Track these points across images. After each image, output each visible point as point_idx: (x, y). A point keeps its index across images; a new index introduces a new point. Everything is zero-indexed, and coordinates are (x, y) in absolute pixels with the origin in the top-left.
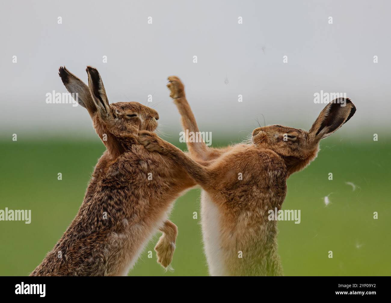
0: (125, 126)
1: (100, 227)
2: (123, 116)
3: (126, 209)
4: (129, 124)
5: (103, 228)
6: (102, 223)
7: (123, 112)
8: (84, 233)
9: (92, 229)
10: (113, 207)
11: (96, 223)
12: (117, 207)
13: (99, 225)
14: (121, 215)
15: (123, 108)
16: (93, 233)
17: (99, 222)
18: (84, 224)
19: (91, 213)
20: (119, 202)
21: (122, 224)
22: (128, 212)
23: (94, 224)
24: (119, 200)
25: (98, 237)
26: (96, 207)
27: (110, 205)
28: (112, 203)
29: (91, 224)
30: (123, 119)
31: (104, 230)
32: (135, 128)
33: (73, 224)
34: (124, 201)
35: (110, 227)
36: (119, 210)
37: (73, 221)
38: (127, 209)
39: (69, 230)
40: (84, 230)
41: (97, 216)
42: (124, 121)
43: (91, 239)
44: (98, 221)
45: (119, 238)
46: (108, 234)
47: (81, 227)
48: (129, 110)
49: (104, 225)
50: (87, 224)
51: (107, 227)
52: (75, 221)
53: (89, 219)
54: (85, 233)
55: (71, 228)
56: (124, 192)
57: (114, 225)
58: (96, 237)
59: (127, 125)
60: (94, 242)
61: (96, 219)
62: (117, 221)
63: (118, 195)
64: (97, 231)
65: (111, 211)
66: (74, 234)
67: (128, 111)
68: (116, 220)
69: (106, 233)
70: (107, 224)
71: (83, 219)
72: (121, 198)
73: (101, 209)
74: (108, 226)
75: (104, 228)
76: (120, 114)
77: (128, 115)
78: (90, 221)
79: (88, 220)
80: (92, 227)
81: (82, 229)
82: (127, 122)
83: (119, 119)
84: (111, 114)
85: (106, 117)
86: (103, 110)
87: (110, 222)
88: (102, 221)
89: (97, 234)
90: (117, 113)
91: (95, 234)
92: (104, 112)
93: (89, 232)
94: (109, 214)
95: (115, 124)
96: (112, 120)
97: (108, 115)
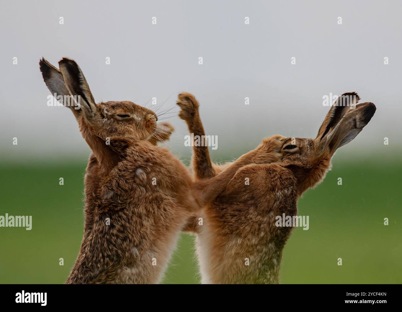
0: (115, 127)
1: (107, 264)
2: (112, 116)
3: (132, 236)
4: (121, 126)
5: (111, 264)
6: (109, 259)
7: (114, 111)
8: (90, 274)
9: (98, 268)
10: (117, 236)
11: (102, 260)
12: (121, 235)
13: (106, 262)
14: (127, 245)
15: (113, 107)
16: (101, 272)
17: (106, 258)
18: (88, 264)
19: (94, 250)
20: (122, 229)
21: (131, 255)
22: (135, 238)
23: (100, 261)
24: (122, 226)
25: (108, 277)
26: (98, 241)
27: (113, 234)
28: (115, 232)
29: (97, 263)
30: (112, 119)
31: (113, 266)
32: (128, 128)
33: (77, 264)
34: (127, 225)
35: (119, 262)
36: (124, 239)
37: (76, 262)
38: (134, 235)
39: (73, 273)
40: (90, 271)
41: (101, 250)
42: (114, 122)
44: (103, 257)
45: (132, 274)
46: (119, 271)
47: (86, 267)
48: (121, 110)
49: (112, 260)
50: (92, 263)
51: (115, 262)
52: (78, 261)
53: (93, 256)
54: (92, 274)
55: (74, 270)
56: (125, 214)
57: (123, 258)
58: (105, 277)
59: (117, 127)
61: (101, 255)
62: (125, 253)
63: (119, 221)
64: (105, 270)
65: (115, 242)
66: (79, 276)
68: (124, 251)
69: (116, 270)
70: (115, 258)
71: (86, 258)
72: (123, 222)
73: (104, 241)
74: (117, 261)
75: (113, 264)
76: (109, 114)
77: (118, 115)
78: (94, 259)
79: (92, 258)
80: (99, 265)
81: (88, 269)
82: (118, 124)
83: (108, 119)
84: (98, 114)
85: (91, 117)
86: (87, 109)
87: (118, 255)
88: (108, 256)
89: (106, 273)
90: (106, 112)
91: (103, 274)
92: (89, 111)
93: (97, 272)
94: (115, 246)
95: (103, 126)
96: (100, 121)
97: (95, 114)
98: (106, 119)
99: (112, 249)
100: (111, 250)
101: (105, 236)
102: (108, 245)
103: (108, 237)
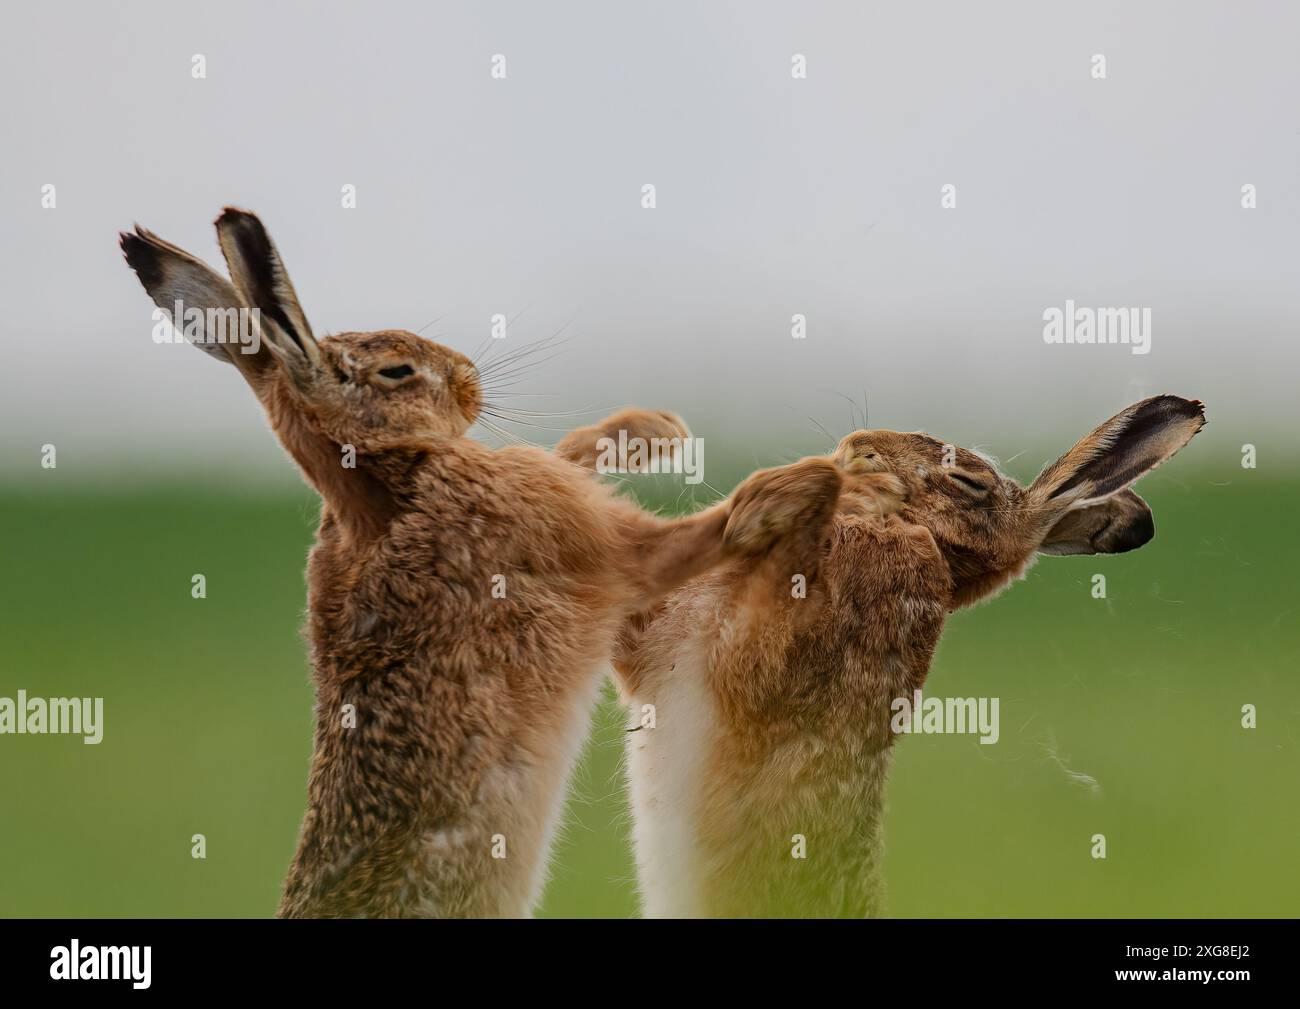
0: (378, 411)
1: (372, 832)
2: (367, 375)
3: (432, 737)
4: (396, 405)
5: (383, 829)
7: (369, 358)
8: (326, 870)
9: (347, 848)
10: (386, 746)
11: (355, 823)
12: (397, 741)
13: (366, 827)
14: (419, 769)
15: (366, 345)
16: (357, 860)
20: (399, 721)
24: (398, 712)
25: (378, 869)
27: (372, 742)
28: (378, 734)
30: (367, 387)
31: (391, 834)
32: (417, 410)
34: (416, 706)
35: (405, 820)
36: (409, 752)
38: (436, 733)
41: (348, 794)
42: (374, 395)
43: (357, 884)
45: (453, 847)
46: (414, 844)
48: (390, 352)
49: (384, 818)
53: (330, 815)
54: (333, 869)
56: (406, 676)
57: (416, 809)
58: (371, 871)
59: (386, 408)
60: (371, 891)
61: (348, 809)
62: (419, 793)
63: (387, 699)
67: (385, 354)
68: (412, 788)
69: (403, 844)
70: (392, 812)
72: (401, 701)
73: (353, 767)
74: (398, 817)
75: (389, 830)
76: (359, 366)
77: (382, 372)
82: (388, 399)
83: (357, 385)
84: (327, 369)
85: (309, 379)
86: (296, 356)
87: (397, 803)
88: (372, 809)
89: (372, 861)
90: (349, 362)
91: (364, 864)
92: (301, 363)
93: (345, 861)
94: (383, 776)
95: (346, 405)
96: (333, 391)
97: (318, 371)
98: (353, 386)
99: (379, 786)
100: (376, 792)
101: (354, 752)
102: (367, 778)
103: (361, 753)
